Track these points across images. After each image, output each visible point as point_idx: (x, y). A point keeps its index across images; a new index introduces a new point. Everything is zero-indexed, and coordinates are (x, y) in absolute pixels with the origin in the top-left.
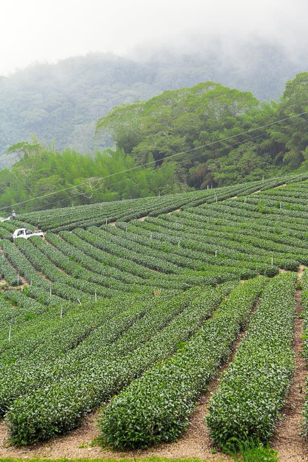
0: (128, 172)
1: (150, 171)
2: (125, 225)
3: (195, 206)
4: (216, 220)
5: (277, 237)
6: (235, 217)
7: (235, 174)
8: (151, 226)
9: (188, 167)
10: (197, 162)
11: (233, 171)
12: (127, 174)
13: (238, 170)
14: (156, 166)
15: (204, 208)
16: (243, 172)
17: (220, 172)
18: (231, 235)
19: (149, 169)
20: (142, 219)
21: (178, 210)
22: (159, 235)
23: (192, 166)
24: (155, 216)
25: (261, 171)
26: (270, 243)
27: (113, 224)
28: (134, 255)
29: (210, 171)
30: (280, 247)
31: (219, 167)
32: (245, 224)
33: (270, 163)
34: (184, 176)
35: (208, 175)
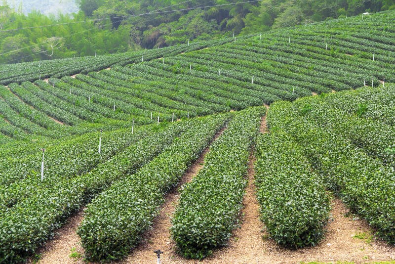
0: (86, 33)
1: (106, 33)
2: (54, 80)
3: (123, 66)
4: (133, 78)
5: (174, 94)
6: (150, 76)
7: (183, 38)
8: (78, 83)
9: (142, 30)
10: (152, 26)
11: (182, 34)
12: (86, 35)
13: (187, 34)
14: (112, 28)
15: (130, 67)
17: (171, 36)
18: (137, 92)
19: (106, 31)
20: (74, 77)
21: (108, 69)
22: (80, 91)
23: (147, 29)
24: (86, 73)
25: (207, 35)
26: (165, 100)
27: (47, 81)
28: (49, 108)
29: (162, 34)
30: (171, 103)
31: (170, 31)
32: (155, 83)
33: (216, 29)
34: (138, 38)
35: (160, 38)
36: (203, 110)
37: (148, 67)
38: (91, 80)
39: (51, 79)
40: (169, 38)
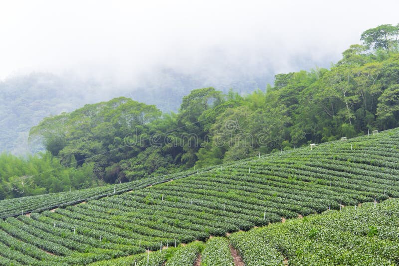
0: (54, 171)
1: (72, 170)
2: (37, 215)
3: (98, 199)
4: (110, 211)
5: (153, 224)
6: (126, 208)
7: (142, 172)
8: (59, 216)
9: (105, 166)
10: (112, 162)
11: (141, 169)
12: (53, 173)
13: (145, 168)
14: (77, 166)
15: (104, 200)
16: (149, 170)
17: (131, 170)
18: (118, 223)
19: (72, 168)
20: (53, 211)
21: (84, 203)
22: (62, 224)
23: (109, 165)
24: (64, 207)
25: (164, 169)
26: (146, 229)
27: (29, 216)
28: (37, 241)
29: (122, 169)
30: (153, 232)
31: (130, 166)
32: (132, 214)
33: (172, 163)
34: (101, 174)
35: (120, 173)
36: (186, 237)
37: (122, 200)
38: (70, 213)
39: (33, 214)
40: (129, 173)
